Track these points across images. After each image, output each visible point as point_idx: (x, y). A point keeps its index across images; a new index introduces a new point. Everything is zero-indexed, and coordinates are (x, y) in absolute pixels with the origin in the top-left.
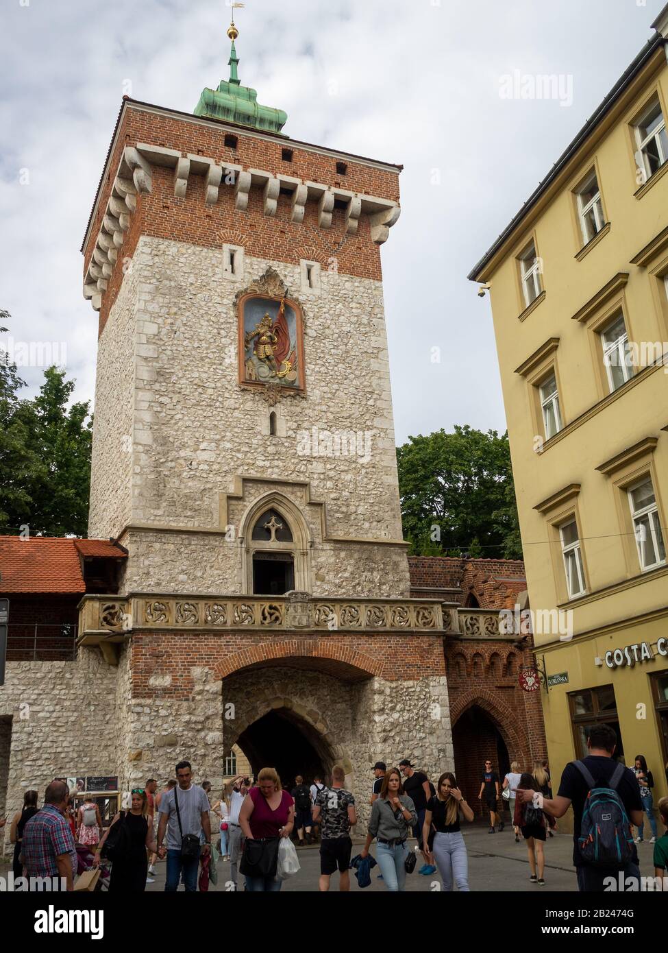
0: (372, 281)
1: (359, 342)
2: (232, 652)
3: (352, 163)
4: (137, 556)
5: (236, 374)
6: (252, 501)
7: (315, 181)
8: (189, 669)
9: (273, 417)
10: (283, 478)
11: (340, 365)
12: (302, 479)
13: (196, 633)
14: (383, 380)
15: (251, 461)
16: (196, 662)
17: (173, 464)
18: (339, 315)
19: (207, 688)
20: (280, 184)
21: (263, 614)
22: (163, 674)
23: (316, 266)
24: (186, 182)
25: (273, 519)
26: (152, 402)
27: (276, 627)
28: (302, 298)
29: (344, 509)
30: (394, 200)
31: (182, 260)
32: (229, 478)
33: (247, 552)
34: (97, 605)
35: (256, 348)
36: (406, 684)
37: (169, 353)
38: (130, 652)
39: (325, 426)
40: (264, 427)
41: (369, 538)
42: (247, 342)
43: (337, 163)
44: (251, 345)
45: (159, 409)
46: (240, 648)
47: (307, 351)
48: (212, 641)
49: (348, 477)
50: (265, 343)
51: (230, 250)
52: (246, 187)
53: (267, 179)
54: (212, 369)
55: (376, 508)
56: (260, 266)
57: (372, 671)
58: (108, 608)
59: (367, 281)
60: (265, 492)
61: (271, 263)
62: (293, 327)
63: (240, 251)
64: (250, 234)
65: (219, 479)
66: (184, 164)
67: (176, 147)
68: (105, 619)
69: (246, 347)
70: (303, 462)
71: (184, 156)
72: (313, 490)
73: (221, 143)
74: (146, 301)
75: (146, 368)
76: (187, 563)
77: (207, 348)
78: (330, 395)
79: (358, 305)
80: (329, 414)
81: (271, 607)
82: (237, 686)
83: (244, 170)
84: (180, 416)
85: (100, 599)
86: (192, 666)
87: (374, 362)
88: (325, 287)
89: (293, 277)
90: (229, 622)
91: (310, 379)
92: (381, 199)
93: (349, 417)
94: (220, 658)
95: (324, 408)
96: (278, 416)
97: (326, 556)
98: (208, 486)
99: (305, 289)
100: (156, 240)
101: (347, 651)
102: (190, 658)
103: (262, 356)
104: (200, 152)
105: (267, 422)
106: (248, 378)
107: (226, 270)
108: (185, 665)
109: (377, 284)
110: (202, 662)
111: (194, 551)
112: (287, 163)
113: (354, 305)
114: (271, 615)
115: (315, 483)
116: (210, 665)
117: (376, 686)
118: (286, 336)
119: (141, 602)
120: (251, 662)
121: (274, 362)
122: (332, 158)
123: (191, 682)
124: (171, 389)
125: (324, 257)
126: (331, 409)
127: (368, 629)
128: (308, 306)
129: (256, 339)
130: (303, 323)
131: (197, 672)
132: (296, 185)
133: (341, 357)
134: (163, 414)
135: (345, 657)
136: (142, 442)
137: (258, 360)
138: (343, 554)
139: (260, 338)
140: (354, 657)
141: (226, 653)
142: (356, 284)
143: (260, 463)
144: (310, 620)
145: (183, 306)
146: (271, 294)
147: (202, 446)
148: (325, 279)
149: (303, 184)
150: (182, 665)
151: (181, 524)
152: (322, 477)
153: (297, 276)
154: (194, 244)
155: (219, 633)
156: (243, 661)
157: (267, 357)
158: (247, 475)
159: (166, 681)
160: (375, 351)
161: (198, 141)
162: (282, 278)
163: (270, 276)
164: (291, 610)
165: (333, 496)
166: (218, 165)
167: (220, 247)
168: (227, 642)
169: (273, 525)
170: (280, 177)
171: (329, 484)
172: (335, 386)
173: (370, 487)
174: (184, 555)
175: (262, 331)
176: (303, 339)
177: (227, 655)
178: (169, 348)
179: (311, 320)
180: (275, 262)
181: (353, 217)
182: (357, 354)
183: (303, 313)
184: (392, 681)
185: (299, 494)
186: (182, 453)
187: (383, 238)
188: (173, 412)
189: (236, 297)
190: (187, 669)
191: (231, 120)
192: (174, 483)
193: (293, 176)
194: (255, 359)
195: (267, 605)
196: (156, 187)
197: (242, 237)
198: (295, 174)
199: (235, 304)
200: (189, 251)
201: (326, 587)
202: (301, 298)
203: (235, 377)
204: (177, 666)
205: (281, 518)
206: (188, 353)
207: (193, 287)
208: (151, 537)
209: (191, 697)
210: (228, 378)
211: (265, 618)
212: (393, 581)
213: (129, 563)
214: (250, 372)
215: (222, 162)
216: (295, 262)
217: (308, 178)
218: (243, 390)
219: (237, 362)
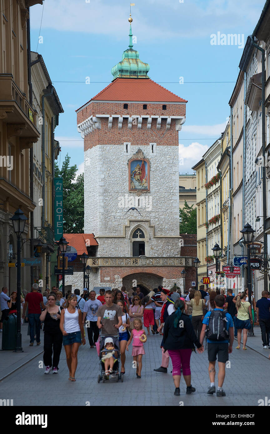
0: (175, 146)
1: (169, 170)
3: (168, 104)
4: (101, 245)
5: (128, 187)
6: (132, 227)
7: (155, 115)
10: (142, 219)
11: (162, 179)
12: (148, 219)
13: (116, 267)
14: (176, 183)
15: (132, 215)
17: (110, 218)
18: (162, 161)
19: (119, 280)
20: (143, 119)
21: (133, 261)
22: (108, 277)
23: (155, 144)
24: (112, 124)
25: (139, 231)
26: (104, 199)
27: (137, 265)
28: (149, 158)
29: (161, 227)
30: (184, 116)
31: (111, 151)
32: (126, 220)
33: (131, 242)
34: (91, 259)
36: (172, 280)
37: (108, 183)
38: (100, 271)
41: (168, 236)
42: (131, 175)
43: (163, 106)
45: (105, 201)
46: (127, 271)
47: (151, 176)
48: (120, 269)
49: (163, 217)
50: (137, 175)
51: (126, 144)
52: (131, 122)
53: (138, 118)
54: (121, 187)
55: (171, 226)
56: (136, 148)
57: (163, 276)
58: (94, 260)
59: (173, 147)
60: (136, 224)
61: (139, 146)
62: (147, 168)
63: (129, 144)
64: (133, 137)
65: (123, 221)
66: (111, 119)
67: (108, 113)
68: (93, 263)
69: (131, 177)
70: (149, 213)
71: (111, 116)
72: (151, 222)
73: (122, 108)
74: (101, 167)
75: (101, 189)
76: (114, 246)
77: (119, 180)
78: (158, 191)
79: (169, 156)
80: (157, 197)
81: (135, 260)
82: (128, 278)
83: (130, 117)
84: (111, 203)
85: (92, 258)
87: (174, 177)
88: (158, 152)
89: (147, 150)
90: (124, 264)
91: (151, 186)
92: (178, 117)
94: (122, 273)
95: (156, 195)
97: (154, 242)
98: (120, 223)
99: (151, 154)
100: (103, 145)
101: (156, 271)
102: (115, 273)
104: (116, 113)
106: (131, 188)
107: (125, 152)
108: (113, 275)
109: (177, 147)
110: (118, 274)
111: (116, 243)
112: (145, 110)
113: (167, 157)
114: (135, 262)
115: (152, 220)
116: (120, 275)
117: (164, 280)
118: (144, 171)
119: (102, 259)
121: (140, 181)
122: (161, 104)
123: (115, 279)
124: (109, 195)
125: (158, 141)
126: (158, 195)
127: (162, 265)
128: (152, 160)
130: (150, 167)
131: (116, 276)
132: (148, 118)
133: (162, 176)
134: (107, 203)
136: (101, 212)
137: (135, 181)
138: (159, 241)
139: (136, 173)
142: (169, 148)
143: (135, 215)
144: (146, 263)
145: (112, 167)
146: (139, 158)
147: (118, 212)
148: (158, 149)
149: (150, 117)
151: (112, 235)
152: (154, 217)
153: (148, 149)
154: (115, 144)
155: (121, 267)
156: (128, 274)
157: (138, 179)
158: (131, 219)
159: (108, 279)
160: (174, 173)
161: (115, 109)
162: (143, 151)
163: (139, 151)
164: (141, 260)
165: (157, 223)
166: (122, 117)
167: (123, 144)
168: (124, 269)
169: (139, 233)
170: (142, 116)
171: (156, 220)
172: (160, 187)
173: (170, 219)
174: (113, 244)
175: (137, 170)
176: (149, 172)
177: (124, 272)
178: (108, 182)
179: (152, 165)
180: (141, 146)
181: (168, 124)
182: (168, 175)
183: (150, 163)
184: (168, 279)
185: (146, 224)
186: (112, 214)
187: (180, 129)
188: (109, 202)
189: (128, 161)
192: (110, 223)
195: (134, 259)
196: (102, 127)
197: (130, 139)
198: (147, 114)
199: (127, 164)
200: (113, 147)
201: (154, 251)
203: (128, 188)
204: (111, 275)
205: (141, 231)
206: (113, 182)
207: (115, 160)
208: (104, 239)
209: (115, 282)
210: (126, 189)
211: (134, 263)
212: (175, 249)
213: (99, 247)
214: (132, 186)
215: (123, 115)
216: (148, 144)
217: (152, 114)
218: (130, 192)
219: (128, 183)
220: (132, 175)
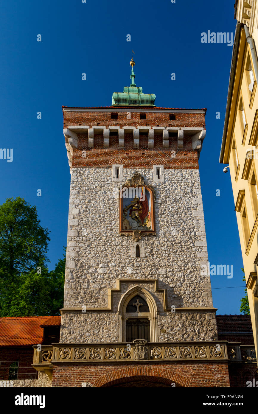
1: (186, 202)
2: (104, 374)
3: (178, 113)
4: (65, 325)
7: (158, 126)
8: (80, 383)
9: (138, 248)
10: (143, 278)
11: (175, 216)
12: (153, 278)
13: (84, 364)
14: (200, 221)
16: (84, 380)
17: (85, 276)
18: (175, 190)
20: (139, 131)
21: (121, 352)
23: (161, 168)
24: (93, 139)
25: (138, 301)
26: (75, 247)
27: (128, 360)
29: (178, 292)
30: (202, 127)
31: (92, 176)
32: (114, 281)
33: (123, 319)
34: (38, 351)
35: (131, 213)
37: (84, 222)
39: (166, 249)
40: (132, 252)
41: (193, 307)
42: (124, 211)
43: (170, 115)
44: (128, 212)
45: (79, 250)
46: (108, 372)
48: (93, 368)
49: (180, 275)
50: (135, 210)
51: (116, 167)
52: (122, 136)
53: (133, 130)
54: (105, 227)
56: (131, 172)
58: (44, 352)
59: (190, 170)
60: (132, 286)
61: (137, 170)
62: (150, 201)
63: (121, 167)
64: (126, 159)
65: (108, 282)
66: (91, 131)
67: (87, 124)
68: (43, 357)
69: (124, 213)
70: (155, 269)
71: (91, 127)
72: (159, 284)
73: (109, 117)
74: (73, 199)
75: (73, 231)
76: (90, 327)
77: (103, 217)
79: (185, 184)
80: (168, 242)
83: (121, 128)
84: (88, 252)
86: (82, 382)
87: (195, 212)
88: (167, 177)
89: (149, 175)
90: (102, 358)
91: (158, 225)
92: (194, 128)
93: (181, 242)
94: (97, 377)
95: (166, 239)
96: (140, 246)
97: (167, 319)
98: (103, 286)
99: (156, 180)
100: (79, 169)
101: (168, 372)
102: (81, 378)
103: (133, 217)
104: (98, 124)
105: (135, 250)
106: (124, 228)
107: (114, 177)
108: (78, 382)
109: (196, 171)
110: (87, 379)
111: (94, 320)
112: (143, 120)
113: (182, 184)
114: (125, 353)
115: (160, 279)
116: (91, 381)
119: (57, 349)
120: (114, 379)
121: (140, 219)
122: (167, 113)
124: (85, 239)
125: (166, 162)
126: (170, 240)
127: (181, 359)
128: (158, 188)
129: (131, 208)
130: (154, 197)
131: (85, 385)
132: (148, 130)
133: (176, 211)
134: (81, 252)
135: (167, 376)
136: (70, 267)
137: (132, 219)
138: (176, 317)
139: (132, 208)
140: (173, 376)
141: (100, 375)
142: (184, 173)
144: (146, 355)
146: (137, 186)
147: (100, 266)
148: (166, 173)
149: (152, 128)
150: (77, 382)
152: (165, 276)
153: (151, 174)
154: (98, 168)
155: (96, 364)
156: (109, 379)
157: (136, 217)
158: (123, 279)
160: (195, 206)
161: (98, 119)
162: (143, 176)
163: (136, 176)
165: (171, 286)
166: (108, 128)
167: (111, 166)
168: (101, 368)
169: (138, 304)
170: (139, 127)
171: (170, 279)
173: (193, 278)
174: (89, 323)
175: (133, 204)
176: (154, 205)
177: (101, 376)
178: (84, 219)
179: (159, 195)
180: (139, 169)
181: (180, 140)
182: (184, 209)
183: (154, 192)
185: (151, 286)
186: (90, 271)
188: (85, 251)
190: (79, 383)
191: (127, 104)
192: (85, 286)
193: (146, 126)
194: (130, 219)
195: (123, 348)
196: (80, 144)
197: (122, 160)
198: (147, 125)
200: (95, 171)
201: (166, 336)
202: (153, 185)
203: (117, 229)
204: (74, 382)
205: (142, 300)
206: (93, 220)
207: (97, 188)
208: (72, 314)
210: (114, 230)
212: (207, 331)
214: (126, 225)
215: (110, 127)
216: (150, 167)
217: (154, 125)
218: (122, 235)
219: (118, 221)
220: (126, 211)
